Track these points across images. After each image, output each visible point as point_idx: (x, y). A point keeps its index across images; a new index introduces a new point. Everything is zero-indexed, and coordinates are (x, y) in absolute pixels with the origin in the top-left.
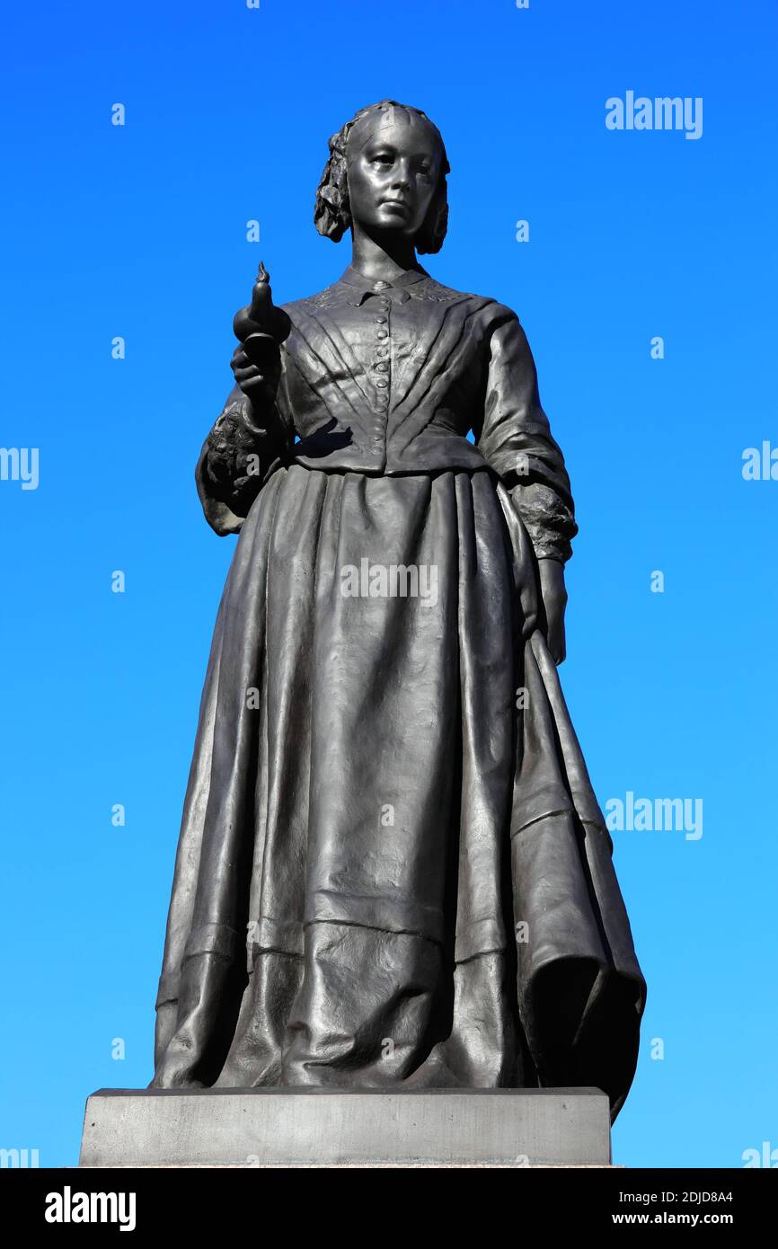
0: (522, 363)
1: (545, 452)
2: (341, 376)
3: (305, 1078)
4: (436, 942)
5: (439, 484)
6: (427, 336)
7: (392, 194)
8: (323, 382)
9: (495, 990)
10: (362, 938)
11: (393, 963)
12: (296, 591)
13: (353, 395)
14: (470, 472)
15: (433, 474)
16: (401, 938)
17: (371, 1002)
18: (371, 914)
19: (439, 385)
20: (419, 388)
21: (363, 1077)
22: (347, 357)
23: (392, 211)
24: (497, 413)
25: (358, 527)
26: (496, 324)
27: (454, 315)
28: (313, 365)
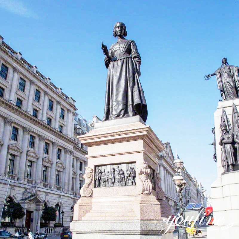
0: (135, 45)
1: (137, 54)
2: (115, 51)
3: (113, 119)
4: (125, 104)
5: (125, 60)
6: (123, 45)
7: (119, 31)
8: (114, 52)
9: (131, 108)
10: (117, 105)
11: (121, 107)
12: (112, 73)
13: (117, 53)
14: (128, 58)
15: (124, 59)
16: (121, 105)
17: (118, 111)
18: (118, 103)
19: (125, 50)
20: (123, 50)
21: (118, 118)
22: (116, 49)
23: (120, 33)
24: (132, 51)
25: (117, 66)
26: (132, 42)
27: (126, 42)
28: (113, 50)
